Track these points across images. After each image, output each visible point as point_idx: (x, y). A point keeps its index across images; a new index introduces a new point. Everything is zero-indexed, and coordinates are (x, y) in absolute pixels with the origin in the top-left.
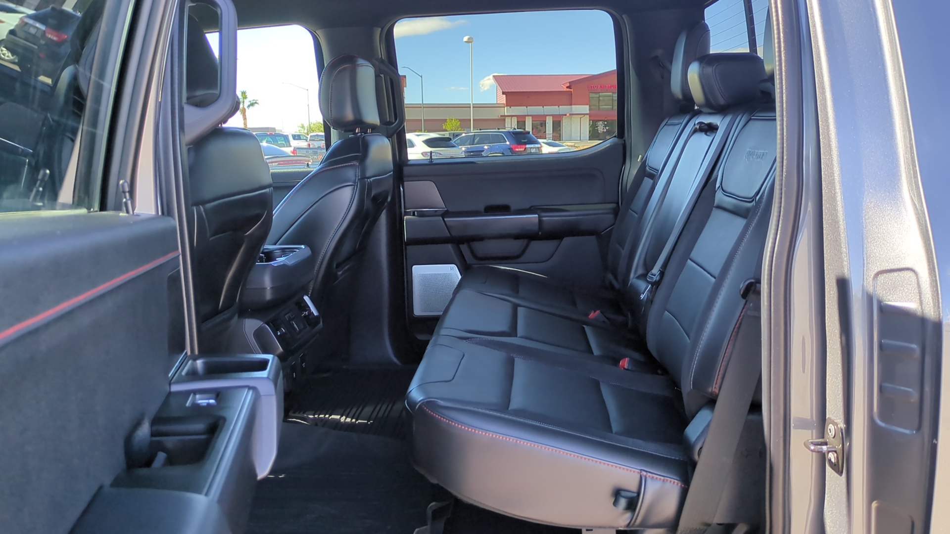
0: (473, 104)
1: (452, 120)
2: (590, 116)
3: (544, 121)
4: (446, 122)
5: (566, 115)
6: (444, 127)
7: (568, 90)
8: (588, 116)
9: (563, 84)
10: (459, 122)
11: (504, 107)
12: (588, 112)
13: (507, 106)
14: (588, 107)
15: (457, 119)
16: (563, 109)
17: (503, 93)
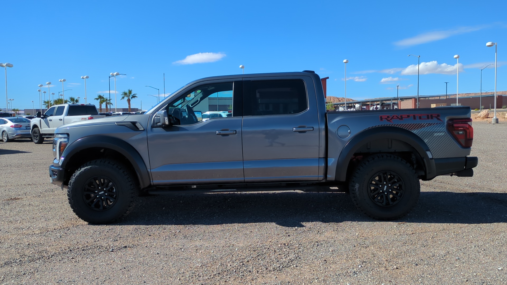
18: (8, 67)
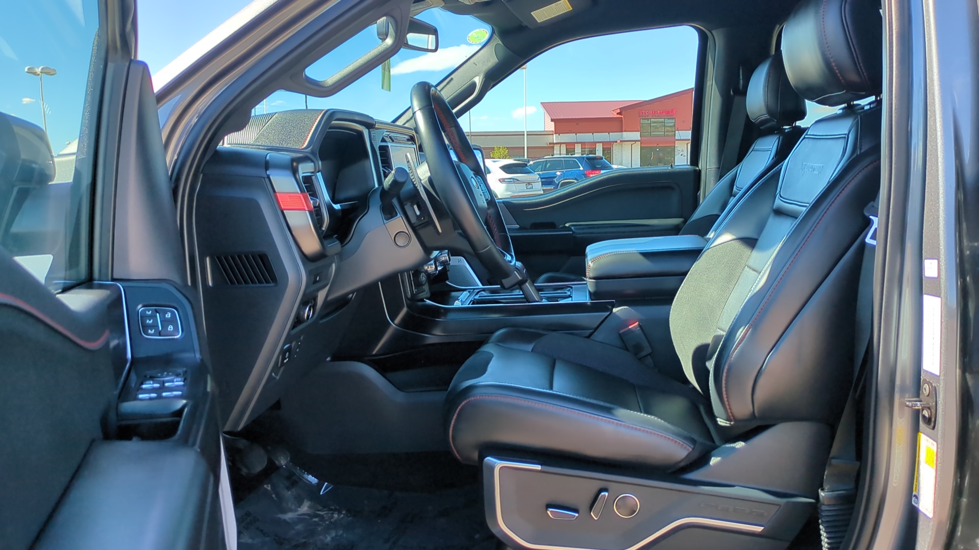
0: (527, 132)
1: (500, 148)
2: (641, 143)
3: (594, 148)
4: (494, 150)
5: (616, 142)
6: (492, 155)
7: (619, 116)
8: (639, 143)
9: (613, 111)
10: (507, 150)
11: (553, 134)
12: (639, 139)
13: (555, 133)
14: (639, 133)
15: (504, 148)
16: (614, 136)
17: (552, 120)
18: (45, 75)
